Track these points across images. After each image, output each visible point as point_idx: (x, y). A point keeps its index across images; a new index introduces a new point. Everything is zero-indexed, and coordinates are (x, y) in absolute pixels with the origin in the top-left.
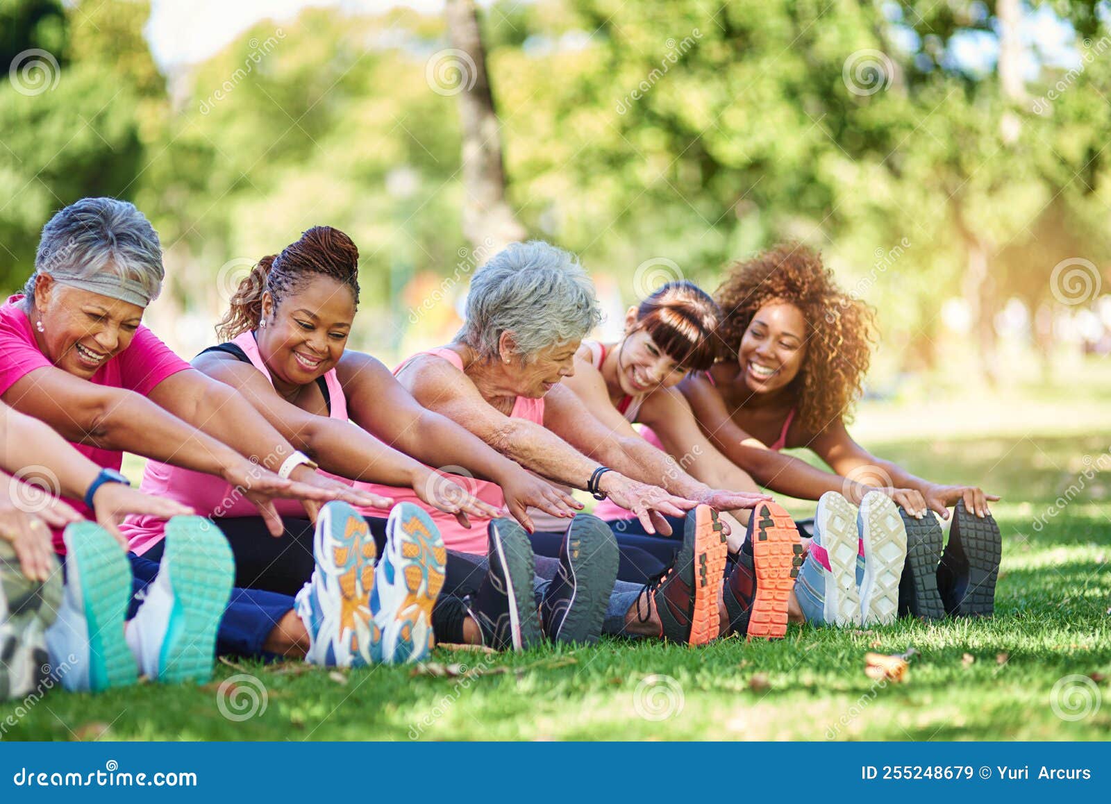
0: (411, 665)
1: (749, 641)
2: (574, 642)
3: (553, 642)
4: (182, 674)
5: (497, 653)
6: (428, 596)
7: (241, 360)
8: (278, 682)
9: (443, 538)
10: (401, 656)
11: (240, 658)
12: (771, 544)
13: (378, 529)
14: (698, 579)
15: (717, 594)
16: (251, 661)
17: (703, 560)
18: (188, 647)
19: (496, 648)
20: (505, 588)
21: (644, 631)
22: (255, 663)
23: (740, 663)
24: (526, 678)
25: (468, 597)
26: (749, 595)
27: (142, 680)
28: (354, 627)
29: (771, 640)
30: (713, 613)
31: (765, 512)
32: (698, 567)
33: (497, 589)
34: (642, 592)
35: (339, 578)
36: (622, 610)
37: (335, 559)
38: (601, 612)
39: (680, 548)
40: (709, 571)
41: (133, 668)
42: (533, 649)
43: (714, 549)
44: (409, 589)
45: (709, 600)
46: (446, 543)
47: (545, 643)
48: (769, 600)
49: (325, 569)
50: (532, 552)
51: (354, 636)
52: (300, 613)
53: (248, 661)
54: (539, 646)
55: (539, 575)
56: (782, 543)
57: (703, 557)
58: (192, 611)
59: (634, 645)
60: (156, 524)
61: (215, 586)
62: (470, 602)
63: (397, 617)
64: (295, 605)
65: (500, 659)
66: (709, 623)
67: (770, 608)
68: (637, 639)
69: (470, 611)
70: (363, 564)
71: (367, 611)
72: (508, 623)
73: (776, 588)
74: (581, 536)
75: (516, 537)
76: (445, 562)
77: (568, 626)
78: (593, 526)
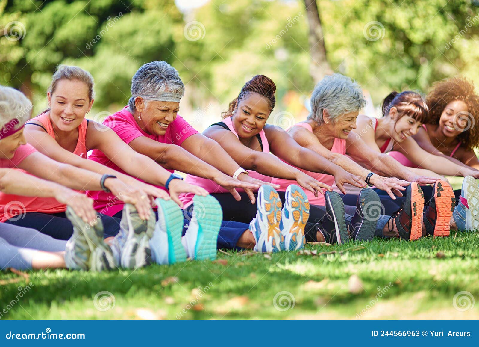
0: (297, 251)
1: (435, 238)
2: (363, 240)
3: (354, 240)
4: (204, 257)
5: (332, 245)
6: (303, 223)
7: (226, 129)
8: (243, 259)
9: (308, 198)
10: (292, 247)
11: (227, 250)
12: (443, 198)
13: (282, 196)
14: (413, 213)
15: (421, 219)
16: (232, 251)
17: (415, 205)
18: (206, 245)
19: (331, 243)
20: (333, 219)
21: (391, 235)
22: (234, 251)
23: (432, 247)
24: (344, 255)
25: (318, 223)
26: (434, 219)
27: (189, 259)
28: (273, 236)
29: (443, 237)
30: (419, 227)
31: (440, 185)
32: (413, 208)
33: (330, 220)
34: (390, 219)
35: (267, 216)
36: (382, 226)
37: (266, 208)
38: (374, 228)
39: (405, 200)
40: (417, 209)
41: (185, 255)
42: (346, 243)
43: (419, 200)
44: (295, 220)
45: (418, 221)
46: (309, 201)
47: (351, 240)
48: (442, 221)
49: (262, 212)
50: (343, 204)
51: (274, 239)
52: (251, 230)
53: (231, 251)
54: (348, 242)
55: (347, 213)
56: (447, 197)
57: (415, 204)
58: (206, 230)
59: (387, 241)
60: (191, 196)
61: (215, 220)
62: (319, 225)
63: (290, 232)
64: (249, 227)
65: (333, 247)
66: (418, 231)
67: (443, 224)
68: (388, 238)
69: (319, 229)
70: (277, 210)
71: (279, 230)
72: (335, 233)
73: (445, 216)
74: (365, 197)
75: (336, 198)
76: (309, 208)
77: (360, 233)
78: (370, 192)
